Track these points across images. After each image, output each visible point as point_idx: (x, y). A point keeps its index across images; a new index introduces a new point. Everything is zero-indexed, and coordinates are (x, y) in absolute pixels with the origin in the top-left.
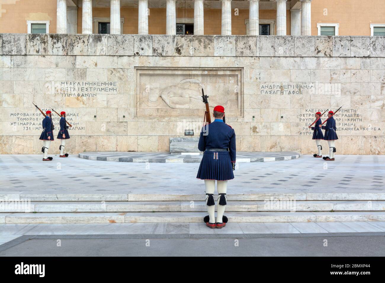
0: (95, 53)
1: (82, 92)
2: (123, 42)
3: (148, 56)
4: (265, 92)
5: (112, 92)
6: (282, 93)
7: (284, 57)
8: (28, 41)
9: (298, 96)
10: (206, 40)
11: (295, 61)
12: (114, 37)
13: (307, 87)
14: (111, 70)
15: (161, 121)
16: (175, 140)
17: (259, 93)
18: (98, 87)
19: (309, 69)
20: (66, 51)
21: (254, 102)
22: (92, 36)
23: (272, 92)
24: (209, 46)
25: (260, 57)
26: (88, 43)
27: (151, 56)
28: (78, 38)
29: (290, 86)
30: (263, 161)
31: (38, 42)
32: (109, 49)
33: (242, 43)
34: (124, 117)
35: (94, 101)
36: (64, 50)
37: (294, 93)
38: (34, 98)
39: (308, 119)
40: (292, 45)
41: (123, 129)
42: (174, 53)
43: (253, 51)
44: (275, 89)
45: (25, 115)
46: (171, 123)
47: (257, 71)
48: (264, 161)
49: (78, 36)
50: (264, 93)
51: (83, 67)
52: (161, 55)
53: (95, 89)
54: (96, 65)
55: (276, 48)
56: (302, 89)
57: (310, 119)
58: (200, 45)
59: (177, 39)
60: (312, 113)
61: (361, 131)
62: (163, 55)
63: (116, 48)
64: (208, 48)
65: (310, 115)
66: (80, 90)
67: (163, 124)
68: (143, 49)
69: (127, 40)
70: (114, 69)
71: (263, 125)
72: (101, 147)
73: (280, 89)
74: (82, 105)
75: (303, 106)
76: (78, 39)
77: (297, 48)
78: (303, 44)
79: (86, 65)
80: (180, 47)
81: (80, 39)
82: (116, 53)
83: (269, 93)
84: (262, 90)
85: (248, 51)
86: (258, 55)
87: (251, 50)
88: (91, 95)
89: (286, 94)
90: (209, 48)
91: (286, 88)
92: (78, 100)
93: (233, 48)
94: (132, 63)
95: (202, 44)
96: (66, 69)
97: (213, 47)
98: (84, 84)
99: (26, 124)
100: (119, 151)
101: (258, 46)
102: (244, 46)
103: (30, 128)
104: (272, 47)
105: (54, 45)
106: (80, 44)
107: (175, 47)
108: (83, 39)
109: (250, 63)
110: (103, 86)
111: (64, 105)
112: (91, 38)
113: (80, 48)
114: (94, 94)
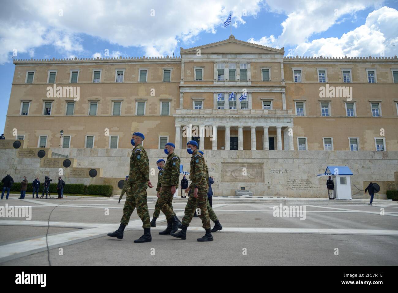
2: (217, 153)
3: (226, 158)
5: (212, 172)
6: (279, 173)
7: (280, 159)
9: (286, 174)
10: (249, 152)
11: (284, 160)
12: (214, 151)
13: (289, 170)
14: (212, 164)
15: (232, 183)
16: (237, 191)
17: (270, 173)
19: (290, 163)
21: (269, 177)
23: (276, 172)
24: (250, 154)
25: (270, 159)
27: (228, 158)
29: (282, 170)
32: (212, 155)
34: (217, 182)
37: (284, 173)
40: (282, 154)
41: (217, 186)
42: (236, 157)
43: (268, 156)
46: (235, 184)
47: (270, 164)
50: (272, 173)
56: (287, 171)
57: (291, 183)
59: (238, 152)
60: (292, 181)
61: (312, 188)
63: (214, 155)
67: (233, 185)
68: (224, 155)
70: (214, 163)
71: (272, 186)
73: (278, 171)
75: (288, 178)
77: (285, 155)
78: (287, 154)
80: (239, 155)
82: (214, 157)
83: (274, 173)
85: (266, 156)
89: (281, 173)
93: (260, 155)
94: (220, 161)
95: (247, 154)
97: (252, 155)
101: (269, 154)
102: (264, 154)
104: (275, 155)
107: (237, 155)
109: (266, 161)
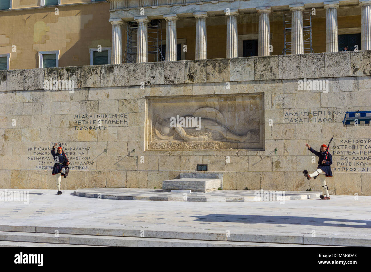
0: (107, 84)
1: (94, 125)
2: (134, 71)
3: (159, 85)
4: (290, 119)
5: (122, 124)
6: (310, 120)
7: (312, 78)
8: (46, 75)
9: (330, 125)
10: (221, 64)
12: (125, 67)
13: (342, 112)
14: (122, 101)
15: (173, 155)
16: (186, 177)
17: (283, 121)
18: (109, 119)
19: (344, 91)
20: (80, 83)
21: (277, 133)
22: (105, 67)
23: (298, 120)
24: (225, 71)
25: (283, 80)
26: (101, 74)
27: (163, 85)
28: (92, 69)
29: (320, 113)
30: (243, 201)
31: (55, 75)
32: (121, 79)
33: (262, 65)
34: (134, 150)
35: (105, 134)
36: (78, 83)
37: (325, 121)
38: (50, 131)
39: (344, 152)
40: (322, 64)
41: (133, 163)
42: (186, 80)
43: (275, 73)
44: (302, 117)
45: (41, 149)
46: (183, 157)
47: (281, 96)
48: (245, 201)
49: (92, 68)
50: (289, 122)
51: (95, 99)
52: (173, 82)
53: (106, 121)
54: (108, 96)
55: (302, 68)
56: (335, 116)
57: (346, 152)
58: (215, 70)
59: (190, 65)
60: (348, 145)
62: (175, 83)
63: (128, 78)
64: (223, 73)
65: (346, 146)
66: (92, 123)
67: (175, 158)
68: (154, 78)
69: (139, 69)
70: (125, 100)
71: (288, 159)
72: (111, 183)
73: (308, 117)
74: (94, 139)
75: (337, 136)
76: (91, 71)
77: (328, 67)
78: (336, 62)
79: (99, 97)
80: (193, 73)
81: (93, 70)
82: (128, 83)
83: (294, 121)
84: (286, 118)
85: (270, 74)
86: (280, 77)
87: (272, 72)
88: (102, 128)
89: (315, 122)
90: (225, 72)
91: (315, 115)
92: (90, 134)
93: (251, 71)
94: (143, 93)
95: (217, 69)
96: (80, 102)
97: (229, 72)
98: (96, 117)
99: (42, 159)
100: (128, 188)
101: (281, 67)
102: (264, 68)
103: (45, 162)
104: (297, 67)
105: (69, 78)
106: (94, 76)
107: (188, 73)
108: (96, 71)
109: (271, 87)
110: (114, 119)
111: (76, 138)
112: (104, 70)
113: (93, 79)
114: (105, 127)
